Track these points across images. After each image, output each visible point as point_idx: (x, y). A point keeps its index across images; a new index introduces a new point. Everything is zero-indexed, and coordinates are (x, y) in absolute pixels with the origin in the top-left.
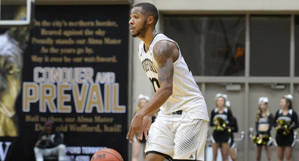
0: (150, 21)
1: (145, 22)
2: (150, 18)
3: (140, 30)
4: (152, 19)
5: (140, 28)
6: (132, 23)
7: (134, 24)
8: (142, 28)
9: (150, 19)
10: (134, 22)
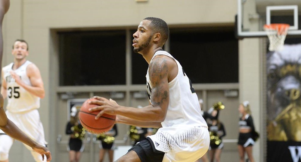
0: (156, 38)
1: (150, 38)
2: (157, 35)
3: (142, 45)
4: (159, 36)
5: (143, 43)
6: (136, 37)
7: (138, 38)
8: (145, 44)
9: (157, 37)
10: (138, 35)
